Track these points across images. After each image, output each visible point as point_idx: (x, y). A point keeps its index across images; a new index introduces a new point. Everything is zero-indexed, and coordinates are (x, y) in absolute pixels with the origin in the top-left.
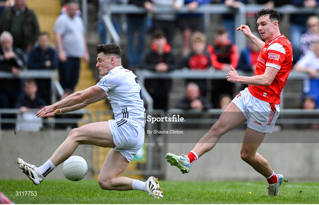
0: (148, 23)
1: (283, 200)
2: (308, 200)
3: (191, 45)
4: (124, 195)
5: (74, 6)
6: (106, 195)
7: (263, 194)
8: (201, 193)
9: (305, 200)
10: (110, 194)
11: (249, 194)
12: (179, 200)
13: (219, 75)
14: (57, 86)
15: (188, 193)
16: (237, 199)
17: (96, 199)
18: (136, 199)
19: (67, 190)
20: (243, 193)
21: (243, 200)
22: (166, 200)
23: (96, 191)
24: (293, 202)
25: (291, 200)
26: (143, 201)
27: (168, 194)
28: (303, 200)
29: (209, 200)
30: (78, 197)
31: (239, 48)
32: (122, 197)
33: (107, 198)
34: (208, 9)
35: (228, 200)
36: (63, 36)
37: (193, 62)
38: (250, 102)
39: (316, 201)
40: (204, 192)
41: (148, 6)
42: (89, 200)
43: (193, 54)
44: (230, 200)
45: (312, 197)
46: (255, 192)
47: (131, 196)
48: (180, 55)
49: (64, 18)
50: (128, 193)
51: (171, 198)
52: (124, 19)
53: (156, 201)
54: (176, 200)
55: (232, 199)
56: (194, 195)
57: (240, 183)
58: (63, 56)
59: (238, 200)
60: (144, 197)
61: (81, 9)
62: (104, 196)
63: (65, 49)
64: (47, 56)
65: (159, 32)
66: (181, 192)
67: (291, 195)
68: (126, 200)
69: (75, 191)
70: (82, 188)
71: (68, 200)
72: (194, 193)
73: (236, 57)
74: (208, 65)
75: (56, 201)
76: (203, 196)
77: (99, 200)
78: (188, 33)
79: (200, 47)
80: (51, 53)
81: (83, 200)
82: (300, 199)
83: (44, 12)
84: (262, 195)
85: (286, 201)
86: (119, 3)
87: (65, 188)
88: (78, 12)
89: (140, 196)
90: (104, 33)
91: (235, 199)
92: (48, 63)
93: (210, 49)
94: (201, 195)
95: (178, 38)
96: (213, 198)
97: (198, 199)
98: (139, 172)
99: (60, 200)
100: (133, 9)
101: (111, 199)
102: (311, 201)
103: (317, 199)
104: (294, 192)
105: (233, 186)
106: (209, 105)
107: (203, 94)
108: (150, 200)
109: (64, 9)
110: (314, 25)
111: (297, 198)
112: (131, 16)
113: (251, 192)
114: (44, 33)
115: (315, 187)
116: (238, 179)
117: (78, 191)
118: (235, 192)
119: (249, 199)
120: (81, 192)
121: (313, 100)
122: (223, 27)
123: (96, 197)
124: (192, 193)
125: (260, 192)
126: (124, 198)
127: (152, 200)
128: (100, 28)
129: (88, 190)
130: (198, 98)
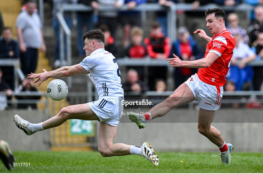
0: (95, 19)
1: (210, 167)
2: (230, 167)
3: (130, 38)
4: (77, 164)
5: (33, 5)
6: (62, 164)
7: (193, 162)
8: (141, 162)
9: (228, 167)
10: (65, 163)
11: (181, 163)
12: (122, 168)
13: (154, 62)
14: (19, 72)
15: (130, 162)
16: (171, 166)
17: (53, 167)
18: (86, 167)
19: (29, 159)
20: (176, 162)
21: (176, 168)
22: (112, 168)
23: (53, 161)
24: (218, 169)
25: (216, 168)
26: (92, 169)
27: (114, 163)
28: (227, 168)
29: (147, 168)
30: (38, 166)
31: (171, 40)
32: (75, 165)
33: (63, 166)
34: (145, 7)
35: (164, 168)
36: (23, 31)
37: (132, 52)
38: (200, 87)
39: (237, 168)
40: (143, 161)
41: (94, 5)
42: (47, 168)
43: (133, 45)
44: (165, 168)
45: (233, 165)
46: (186, 161)
47: (82, 165)
48: (122, 46)
49: (24, 15)
50: (80, 162)
51: (116, 166)
52: (74, 16)
53: (104, 169)
54: (120, 168)
55: (166, 167)
56: (135, 163)
57: (173, 154)
58: (23, 47)
59: (171, 168)
60: (93, 165)
61: (38, 8)
62: (60, 165)
63: (25, 41)
64: (11, 47)
65: (104, 26)
66: (124, 161)
67: (216, 164)
68: (78, 168)
69: (35, 160)
70: (41, 158)
71: (30, 168)
72: (135, 162)
73: (168, 47)
74: (145, 54)
75: (19, 169)
76: (143, 164)
77: (55, 168)
78: (127, 28)
79: (138, 40)
80: (14, 45)
81: (42, 168)
82: (223, 166)
83: (8, 10)
84: (192, 164)
85: (212, 168)
86: (70, 2)
87: (27, 158)
88: (36, 10)
89: (90, 165)
90: (57, 28)
91: (169, 167)
92: (11, 53)
93: (147, 41)
94: (140, 163)
95: (119, 32)
96: (151, 166)
97: (138, 167)
98: (89, 145)
99: (23, 168)
100: (81, 7)
101: (66, 167)
102: (233, 168)
103: (238, 167)
104: (218, 161)
105: (168, 156)
106: (146, 88)
107: (141, 78)
108: (98, 168)
109: (24, 8)
110: (233, 21)
111: (221, 166)
112: (80, 14)
113: (182, 161)
114: (7, 28)
115: (236, 157)
116: (171, 150)
117: (38, 161)
118: (169, 161)
119: (181, 167)
120: (40, 162)
121: (233, 84)
122: (157, 23)
123: (53, 166)
124: (134, 162)
125: (190, 161)
126: (77, 166)
127: (100, 168)
128: (55, 24)
129: (46, 160)
130: (137, 82)
